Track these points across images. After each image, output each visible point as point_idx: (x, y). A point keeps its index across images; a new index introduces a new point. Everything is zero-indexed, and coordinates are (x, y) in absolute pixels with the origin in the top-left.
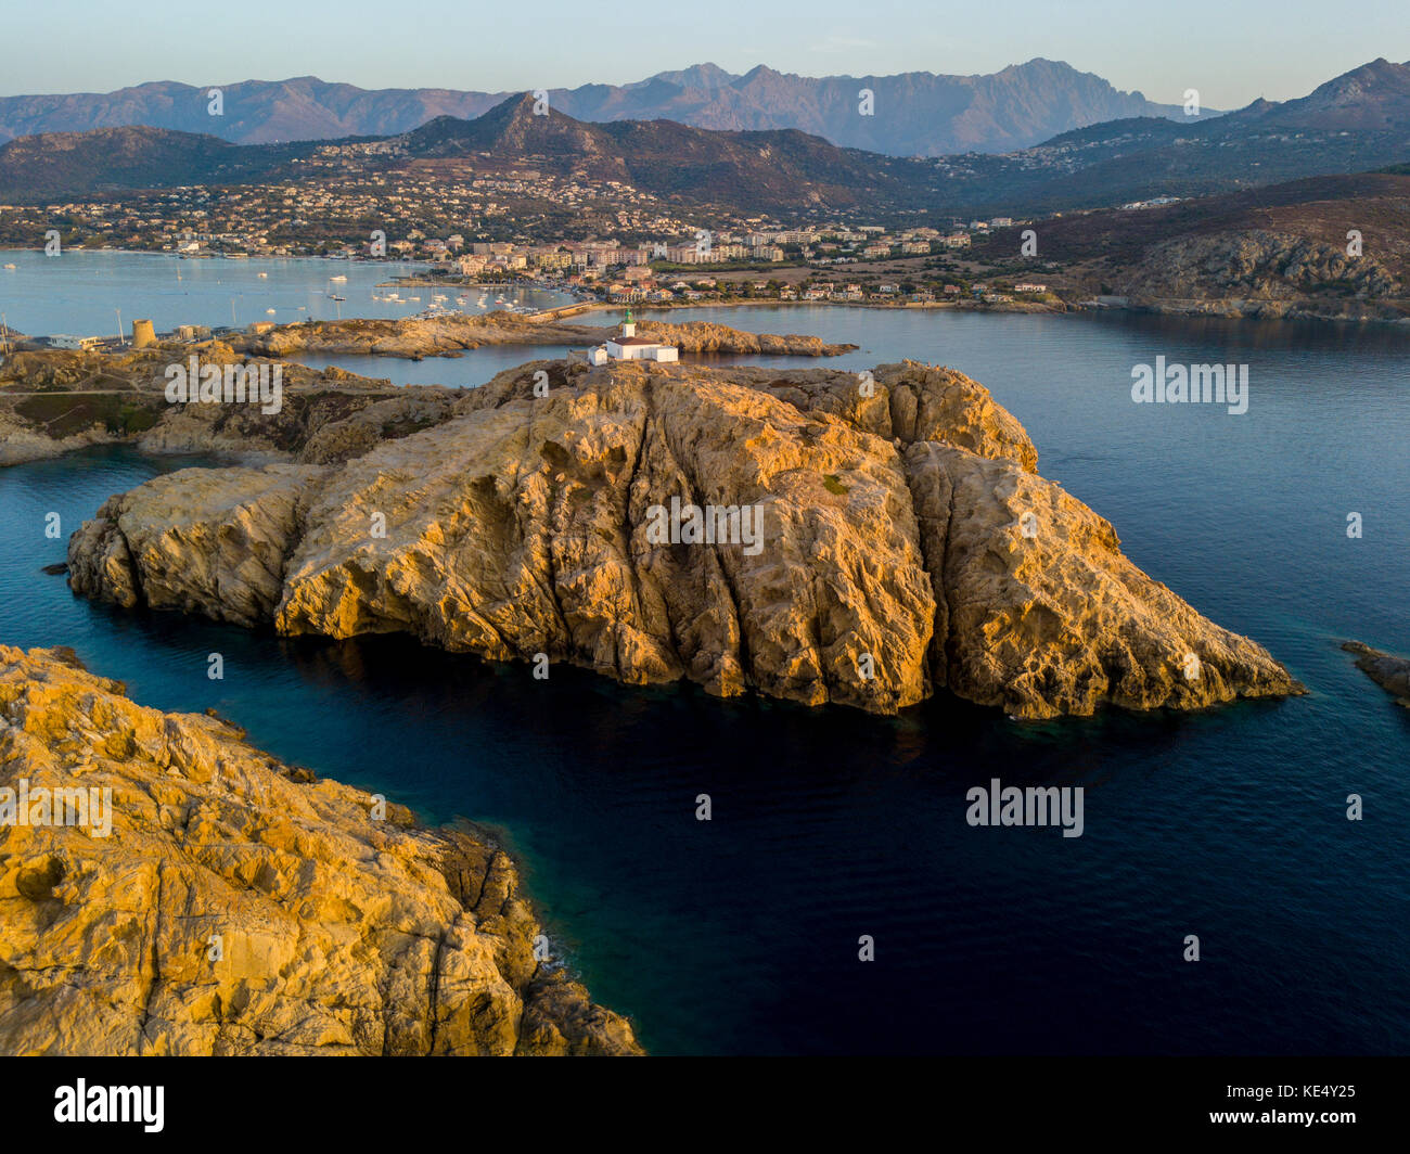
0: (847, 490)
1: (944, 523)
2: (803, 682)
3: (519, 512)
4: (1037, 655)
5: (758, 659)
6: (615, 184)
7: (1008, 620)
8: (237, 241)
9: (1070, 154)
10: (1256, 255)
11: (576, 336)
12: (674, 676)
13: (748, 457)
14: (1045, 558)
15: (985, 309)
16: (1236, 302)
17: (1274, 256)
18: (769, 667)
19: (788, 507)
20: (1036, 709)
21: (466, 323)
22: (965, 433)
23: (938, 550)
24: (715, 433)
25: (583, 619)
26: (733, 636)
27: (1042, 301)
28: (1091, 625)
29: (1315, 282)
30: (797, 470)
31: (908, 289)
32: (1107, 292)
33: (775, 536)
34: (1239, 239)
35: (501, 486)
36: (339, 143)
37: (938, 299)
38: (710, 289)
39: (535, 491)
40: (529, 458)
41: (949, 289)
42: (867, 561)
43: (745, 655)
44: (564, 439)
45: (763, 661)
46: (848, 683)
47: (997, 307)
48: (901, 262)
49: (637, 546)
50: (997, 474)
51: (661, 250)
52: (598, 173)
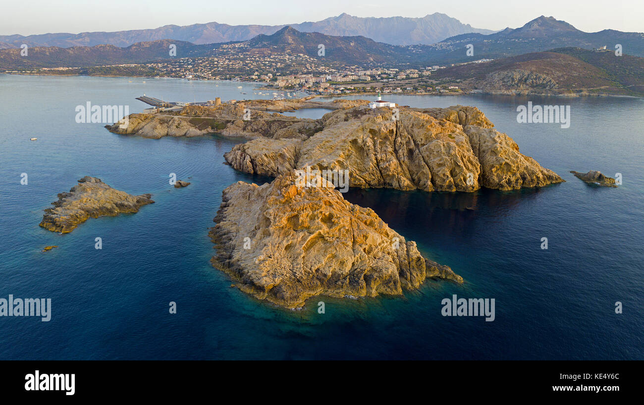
0: (454, 138)
1: (478, 145)
2: (450, 187)
3: (366, 148)
4: (506, 175)
5: (437, 182)
6: (301, 55)
7: (498, 167)
8: (203, 75)
9: (451, 45)
10: (518, 77)
11: (318, 105)
12: (414, 188)
13: (429, 130)
14: (505, 152)
15: (441, 95)
16: (514, 91)
17: (523, 77)
18: (440, 183)
19: (442, 142)
20: (507, 188)
21: (293, 102)
22: (479, 123)
23: (478, 152)
24: (418, 124)
25: (388, 175)
26: (430, 177)
27: (457, 92)
28: (518, 167)
29: (535, 85)
30: (441, 133)
31: (416, 89)
32: (476, 89)
33: (439, 150)
34: (513, 72)
35: (360, 141)
36: (227, 43)
37: (426, 92)
38: (352, 90)
39: (370, 142)
40: (365, 134)
41: (428, 88)
42: (463, 155)
43: (433, 181)
44: (376, 128)
45: (438, 182)
46: (461, 186)
47: (444, 94)
48: (410, 80)
49: (400, 155)
50: (490, 132)
51: (329, 77)
52: (295, 51)
